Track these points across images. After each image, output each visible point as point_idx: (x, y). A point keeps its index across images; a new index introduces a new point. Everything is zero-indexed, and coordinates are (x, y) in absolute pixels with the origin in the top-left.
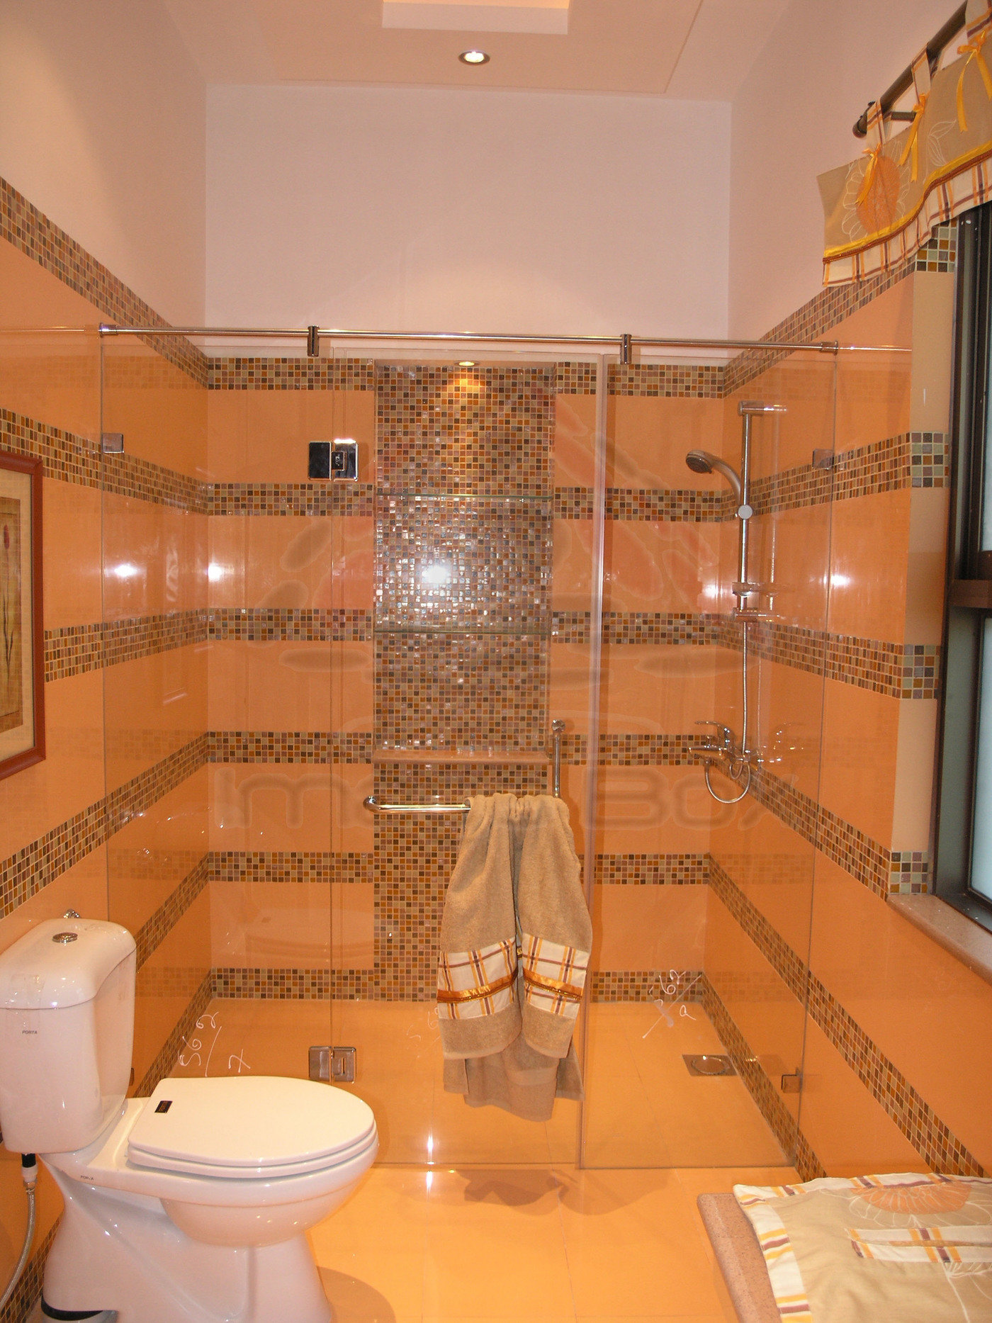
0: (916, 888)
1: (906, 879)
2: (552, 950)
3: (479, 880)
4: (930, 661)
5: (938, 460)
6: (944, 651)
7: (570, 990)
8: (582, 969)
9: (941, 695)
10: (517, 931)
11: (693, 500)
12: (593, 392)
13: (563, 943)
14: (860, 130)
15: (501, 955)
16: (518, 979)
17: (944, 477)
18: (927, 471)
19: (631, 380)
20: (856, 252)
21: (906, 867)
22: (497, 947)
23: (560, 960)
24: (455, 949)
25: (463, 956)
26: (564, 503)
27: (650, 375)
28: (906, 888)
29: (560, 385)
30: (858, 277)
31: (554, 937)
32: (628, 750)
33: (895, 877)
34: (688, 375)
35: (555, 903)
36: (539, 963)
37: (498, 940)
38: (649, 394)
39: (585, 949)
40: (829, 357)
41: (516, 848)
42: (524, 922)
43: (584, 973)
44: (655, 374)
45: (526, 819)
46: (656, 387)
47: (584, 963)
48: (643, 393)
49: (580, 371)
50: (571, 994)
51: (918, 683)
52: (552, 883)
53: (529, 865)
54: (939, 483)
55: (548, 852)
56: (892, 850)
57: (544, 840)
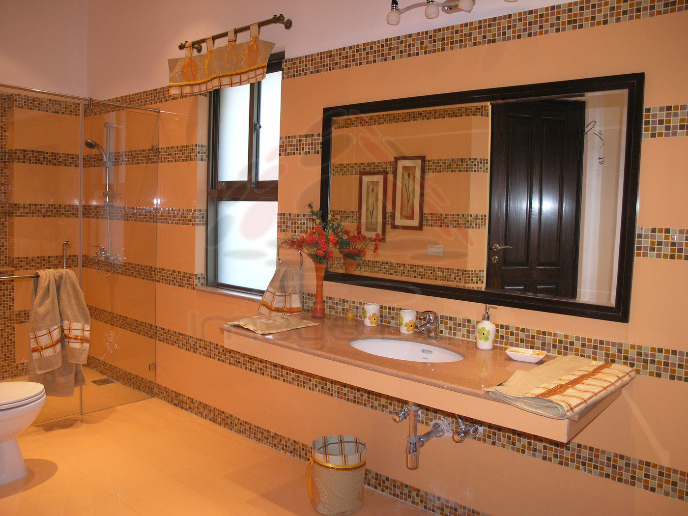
0: (202, 284)
1: (199, 282)
2: (77, 325)
3: (48, 302)
4: (203, 214)
5: (205, 153)
6: (207, 211)
7: (85, 339)
8: (88, 331)
9: (207, 225)
10: (62, 320)
11: (73, 158)
12: (79, 115)
13: (80, 322)
14: (182, 47)
15: (57, 330)
16: (64, 338)
17: (206, 158)
18: (202, 156)
19: (47, 105)
20: (181, 86)
21: (199, 278)
22: (56, 327)
23: (80, 328)
24: (40, 329)
25: (45, 332)
26: (19, 156)
27: (55, 104)
28: (199, 285)
29: (16, 103)
30: (181, 94)
31: (76, 321)
32: (49, 262)
33: (196, 282)
34: (71, 106)
35: (75, 308)
36: (73, 331)
37: (56, 324)
38: (55, 112)
39: (88, 324)
40: (156, 114)
41: (58, 289)
42: (64, 317)
43: (89, 332)
44: (58, 104)
45: (61, 277)
46: (58, 109)
47: (89, 329)
48: (52, 112)
49: (25, 99)
50: (86, 340)
51: (200, 221)
52: (73, 301)
53: (64, 296)
54: (205, 160)
55: (71, 289)
56: (195, 273)
57: (69, 286)
